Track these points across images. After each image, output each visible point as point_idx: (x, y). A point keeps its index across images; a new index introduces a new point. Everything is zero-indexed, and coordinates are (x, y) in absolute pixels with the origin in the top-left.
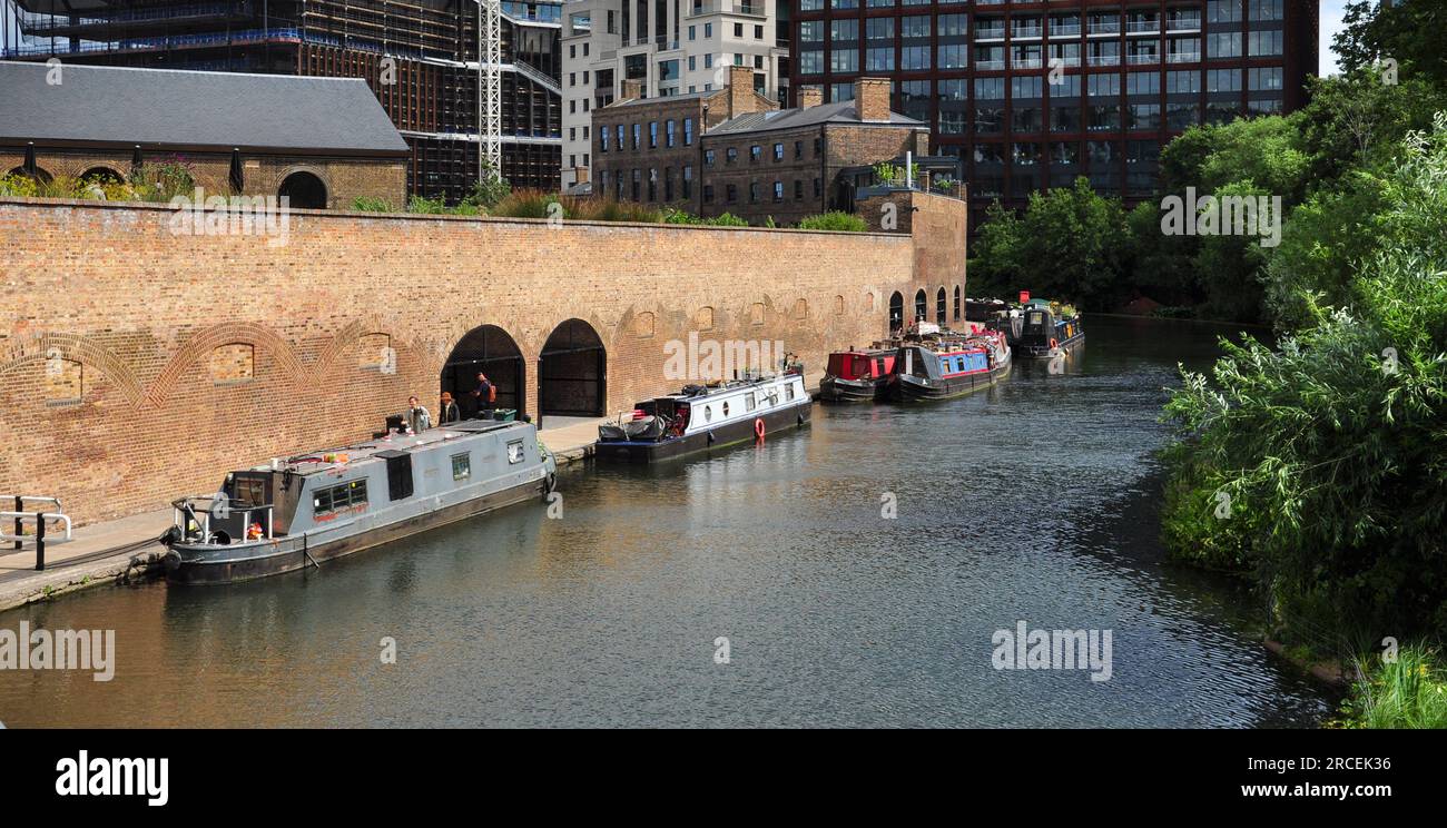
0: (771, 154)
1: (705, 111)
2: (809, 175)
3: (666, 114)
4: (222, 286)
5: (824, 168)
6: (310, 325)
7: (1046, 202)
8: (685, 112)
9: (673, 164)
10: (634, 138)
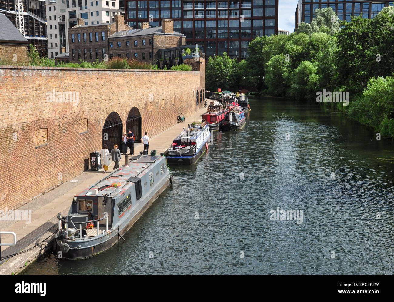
0: (133, 44)
1: (109, 29)
2: (147, 51)
3: (96, 30)
4: (36, 103)
5: (153, 49)
6: (64, 117)
7: (213, 60)
8: (102, 30)
9: (98, 47)
10: (84, 38)
